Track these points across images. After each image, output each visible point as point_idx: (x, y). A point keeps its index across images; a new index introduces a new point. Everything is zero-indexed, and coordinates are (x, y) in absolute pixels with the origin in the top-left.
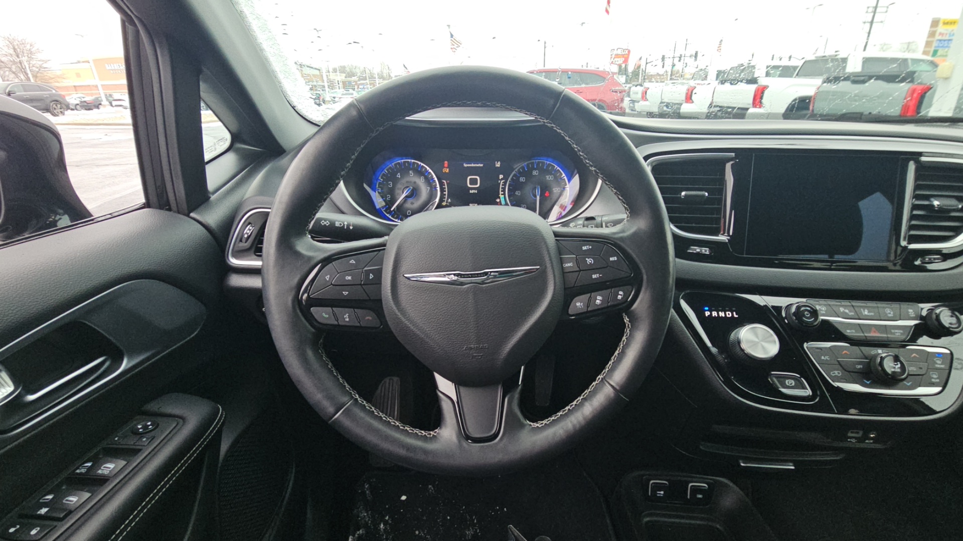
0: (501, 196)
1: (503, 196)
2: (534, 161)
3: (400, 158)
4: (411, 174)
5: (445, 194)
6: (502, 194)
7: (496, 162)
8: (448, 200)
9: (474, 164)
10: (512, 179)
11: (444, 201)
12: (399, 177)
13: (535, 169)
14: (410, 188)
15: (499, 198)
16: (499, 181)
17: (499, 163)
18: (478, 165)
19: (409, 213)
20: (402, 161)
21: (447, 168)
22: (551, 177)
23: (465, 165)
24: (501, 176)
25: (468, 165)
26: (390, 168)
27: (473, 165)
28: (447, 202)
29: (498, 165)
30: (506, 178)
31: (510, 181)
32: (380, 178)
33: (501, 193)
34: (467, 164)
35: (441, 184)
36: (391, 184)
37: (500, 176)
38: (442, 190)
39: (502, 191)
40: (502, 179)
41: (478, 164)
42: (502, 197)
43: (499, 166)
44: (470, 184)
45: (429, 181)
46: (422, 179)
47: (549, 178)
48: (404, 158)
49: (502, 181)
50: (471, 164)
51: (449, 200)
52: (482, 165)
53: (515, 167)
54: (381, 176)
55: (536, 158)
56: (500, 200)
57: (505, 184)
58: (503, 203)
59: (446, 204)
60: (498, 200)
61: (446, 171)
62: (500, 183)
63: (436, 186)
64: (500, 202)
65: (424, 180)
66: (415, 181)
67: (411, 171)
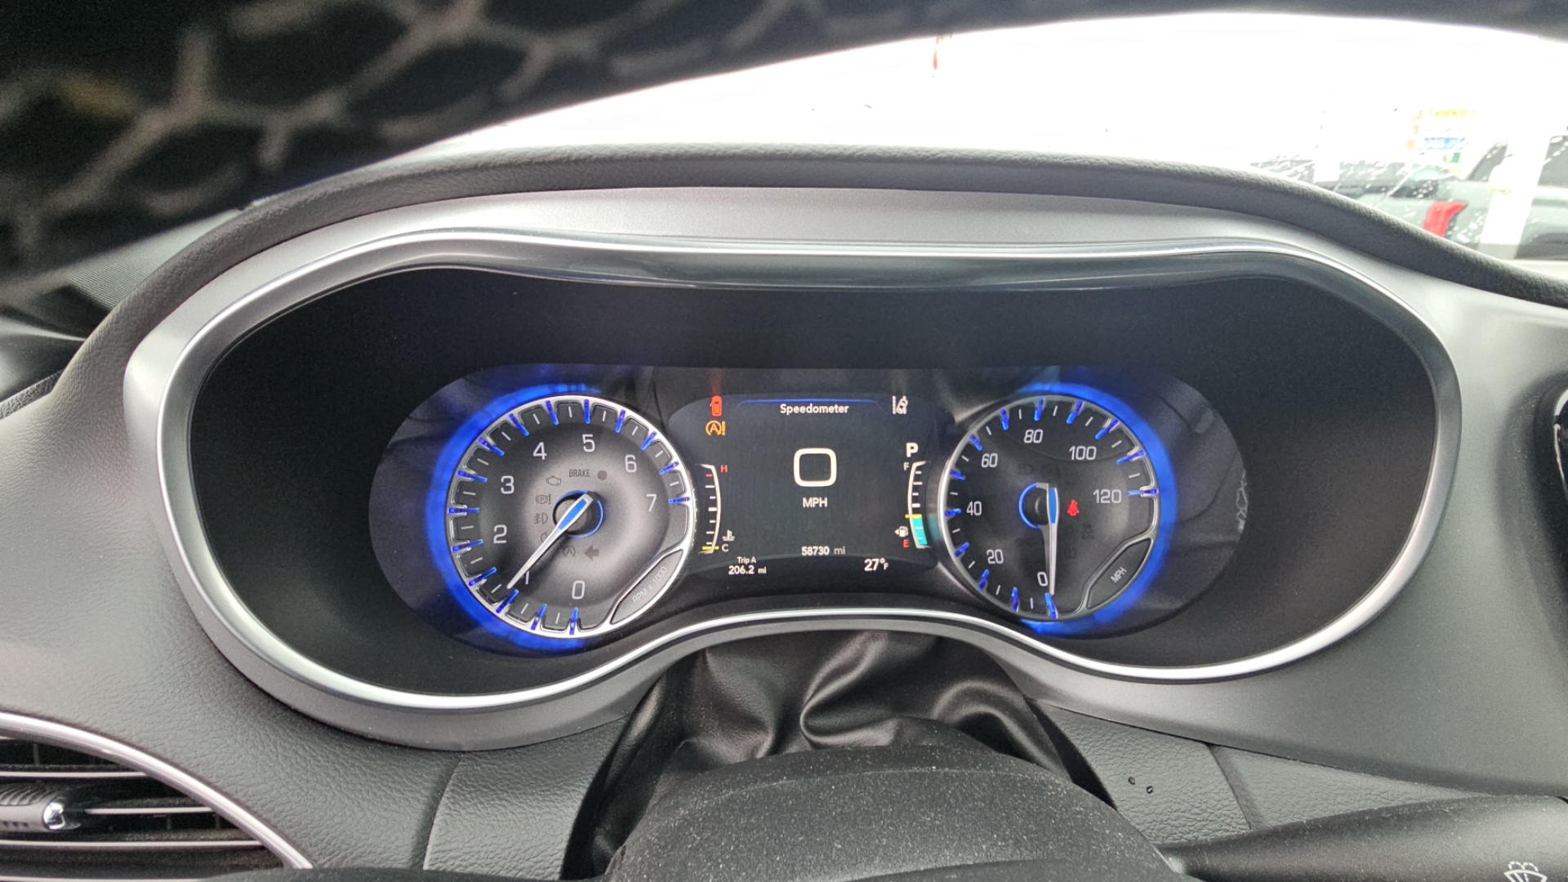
0: (910, 516)
1: (919, 517)
2: (1035, 399)
3: (546, 390)
4: (589, 445)
5: (715, 513)
6: (915, 511)
7: (894, 398)
8: (722, 533)
9: (817, 403)
10: (959, 463)
11: (711, 538)
12: (543, 455)
13: (1035, 426)
14: (583, 502)
15: (907, 523)
16: (906, 466)
17: (904, 402)
18: (831, 409)
19: (578, 593)
20: (553, 400)
21: (720, 419)
22: (1086, 450)
23: (786, 410)
24: (912, 448)
25: (796, 409)
26: (505, 426)
27: (811, 409)
28: (720, 542)
29: (900, 407)
30: (934, 453)
31: (952, 472)
32: (463, 467)
33: (911, 505)
34: (793, 405)
35: (700, 479)
36: (511, 484)
37: (909, 445)
38: (704, 500)
39: (915, 500)
40: (915, 457)
41: (829, 404)
42: (916, 520)
43: (904, 411)
44: (803, 477)
45: (653, 473)
46: (627, 463)
47: (1080, 453)
48: (562, 388)
49: (915, 465)
50: (807, 404)
51: (729, 536)
52: (843, 409)
53: (960, 416)
54: (466, 457)
55: (1038, 387)
56: (910, 531)
57: (929, 475)
58: (920, 542)
59: (717, 548)
60: (902, 532)
61: (714, 432)
62: (909, 469)
63: (680, 490)
64: (910, 536)
65: (631, 466)
66: (602, 475)
67: (587, 438)
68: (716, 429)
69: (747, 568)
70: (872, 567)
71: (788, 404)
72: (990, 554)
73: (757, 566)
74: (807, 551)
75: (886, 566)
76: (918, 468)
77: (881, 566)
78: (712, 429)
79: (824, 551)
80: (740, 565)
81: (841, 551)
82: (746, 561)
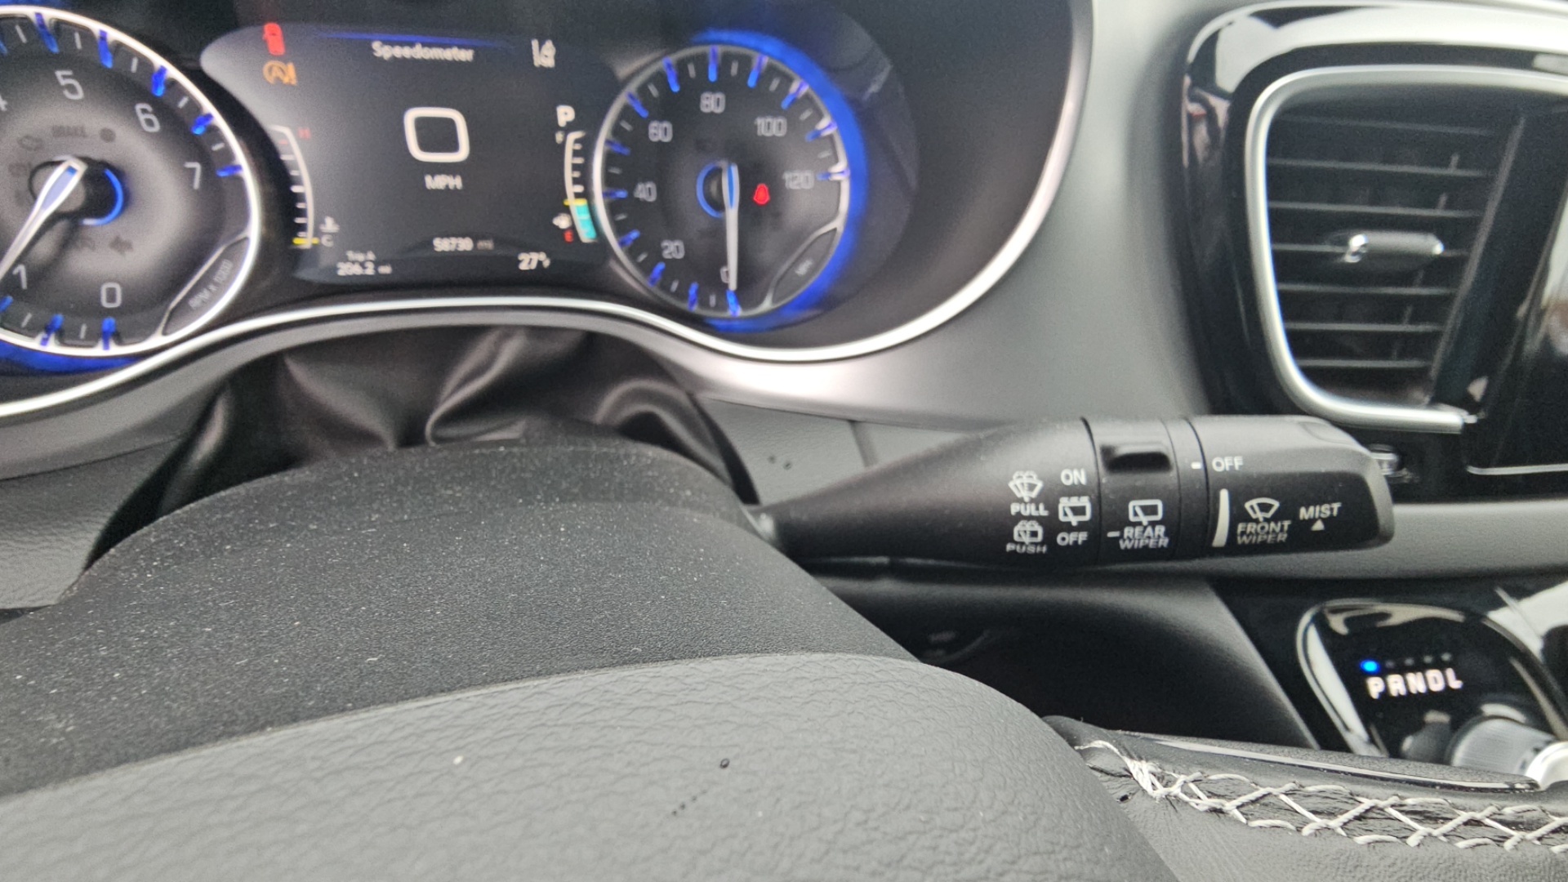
0: (571, 201)
1: (582, 203)
2: (708, 49)
4: (69, 87)
5: (303, 194)
6: (578, 196)
7: (535, 44)
8: (319, 221)
9: (430, 45)
10: (617, 130)
11: (303, 227)
13: (713, 88)
14: (74, 170)
15: (568, 211)
16: (559, 137)
17: (549, 49)
18: (448, 54)
19: (111, 297)
21: (283, 60)
22: (774, 123)
23: (384, 51)
24: (565, 114)
25: (400, 52)
27: (419, 52)
28: (319, 233)
29: (545, 55)
30: (588, 122)
31: (608, 142)
33: (571, 189)
34: (392, 44)
37: (561, 109)
38: (279, 176)
39: (576, 181)
40: (570, 127)
41: (444, 46)
42: (578, 206)
43: (550, 62)
44: (423, 148)
45: (182, 131)
46: (142, 117)
47: (769, 127)
49: (572, 137)
50: (411, 44)
51: (330, 225)
52: (466, 55)
53: (623, 71)
55: (711, 36)
56: (572, 221)
57: (585, 150)
58: (586, 234)
59: (316, 241)
60: (562, 222)
61: (278, 79)
62: (564, 143)
63: (228, 153)
64: (573, 228)
65: (150, 123)
66: (107, 136)
67: (65, 77)
68: (280, 74)
69: (362, 265)
70: (530, 263)
71: (385, 42)
72: (666, 247)
73: (377, 264)
74: (442, 245)
75: (547, 263)
76: (577, 141)
77: (540, 263)
78: (274, 74)
79: (465, 244)
80: (354, 262)
81: (487, 245)
82: (360, 257)
